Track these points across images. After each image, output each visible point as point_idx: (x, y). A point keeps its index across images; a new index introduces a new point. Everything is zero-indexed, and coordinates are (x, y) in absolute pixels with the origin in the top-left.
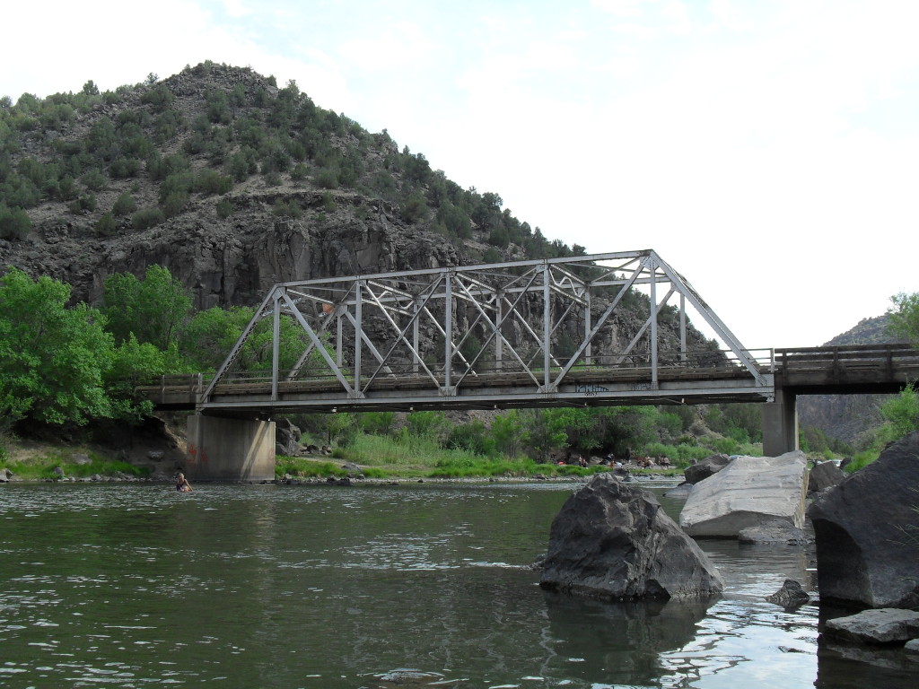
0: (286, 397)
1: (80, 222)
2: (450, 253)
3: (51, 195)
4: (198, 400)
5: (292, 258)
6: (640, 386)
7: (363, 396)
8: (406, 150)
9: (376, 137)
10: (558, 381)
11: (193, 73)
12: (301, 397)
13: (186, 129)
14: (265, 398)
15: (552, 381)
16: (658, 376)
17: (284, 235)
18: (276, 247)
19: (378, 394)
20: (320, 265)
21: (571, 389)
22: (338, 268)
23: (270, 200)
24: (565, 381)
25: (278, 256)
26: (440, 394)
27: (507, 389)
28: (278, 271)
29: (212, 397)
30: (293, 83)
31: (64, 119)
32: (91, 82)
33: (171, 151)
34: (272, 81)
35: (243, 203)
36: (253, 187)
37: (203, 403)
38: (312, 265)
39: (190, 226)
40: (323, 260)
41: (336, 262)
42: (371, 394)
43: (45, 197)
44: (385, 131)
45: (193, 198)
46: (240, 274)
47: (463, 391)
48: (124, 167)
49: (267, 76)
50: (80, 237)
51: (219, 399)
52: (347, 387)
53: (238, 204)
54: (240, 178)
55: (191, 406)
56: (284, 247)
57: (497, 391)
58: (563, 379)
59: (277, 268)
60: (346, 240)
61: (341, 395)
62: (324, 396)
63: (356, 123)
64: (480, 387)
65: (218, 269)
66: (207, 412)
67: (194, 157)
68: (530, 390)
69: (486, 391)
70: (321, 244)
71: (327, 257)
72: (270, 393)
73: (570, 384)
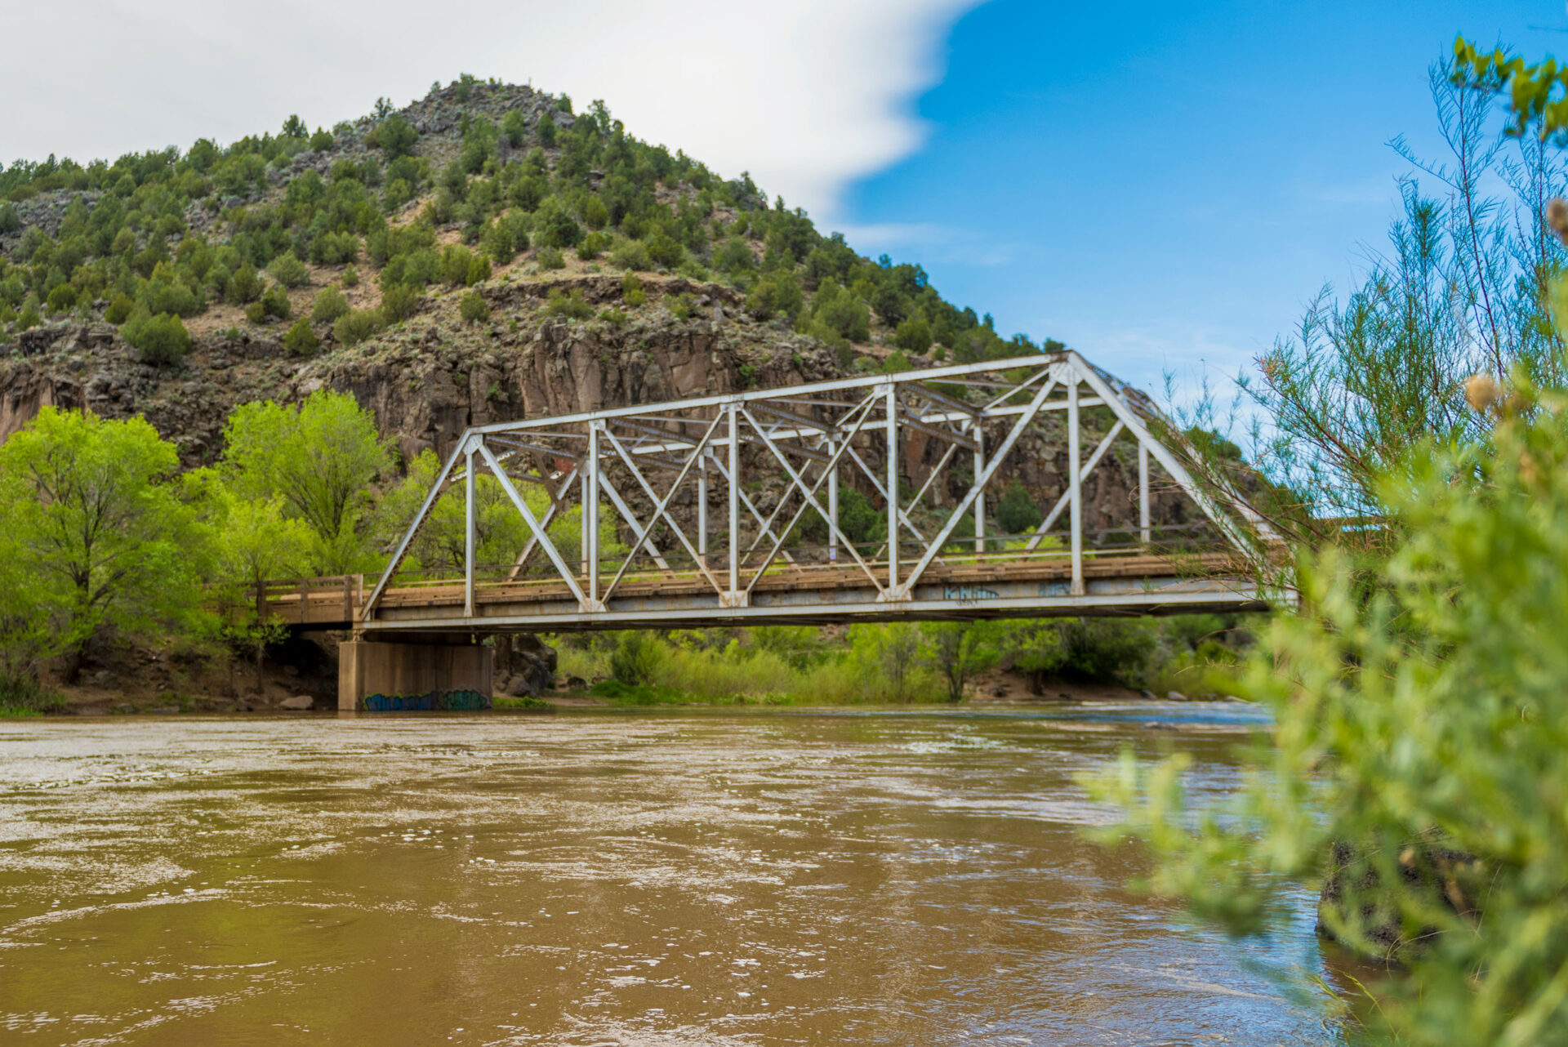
0: (490, 611)
1: (263, 336)
2: (822, 364)
3: (222, 292)
4: (356, 617)
5: (573, 381)
6: (1053, 590)
7: (603, 609)
8: (780, 205)
9: (733, 185)
10: (912, 580)
11: (443, 97)
12: (511, 611)
13: (431, 185)
14: (457, 613)
15: (902, 580)
16: (1083, 571)
17: (560, 346)
18: (548, 365)
19: (629, 605)
20: (616, 390)
21: (937, 594)
22: (643, 393)
23: (542, 291)
24: (925, 581)
25: (551, 379)
26: (721, 604)
27: (830, 595)
28: (552, 402)
29: (378, 612)
30: (599, 104)
31: (250, 177)
32: (294, 120)
33: (407, 219)
34: (565, 104)
35: (503, 298)
36: (521, 273)
37: (363, 621)
38: (604, 391)
39: (421, 336)
40: (620, 383)
41: (641, 386)
42: (617, 605)
43: (213, 298)
44: (746, 175)
45: (431, 292)
46: (495, 408)
47: (758, 600)
48: (331, 248)
49: (557, 96)
50: (262, 358)
51: (390, 615)
52: (579, 595)
53: (496, 299)
54: (504, 258)
55: (347, 625)
56: (560, 364)
57: (815, 599)
58: (922, 577)
59: (551, 397)
60: (657, 350)
61: (570, 608)
62: (547, 609)
63: (701, 166)
64: (786, 592)
65: (462, 402)
66: (369, 636)
67: (442, 228)
68: (867, 597)
69: (797, 599)
70: (617, 357)
71: (628, 379)
72: (462, 606)
73: (933, 586)
